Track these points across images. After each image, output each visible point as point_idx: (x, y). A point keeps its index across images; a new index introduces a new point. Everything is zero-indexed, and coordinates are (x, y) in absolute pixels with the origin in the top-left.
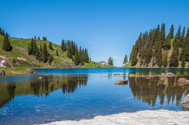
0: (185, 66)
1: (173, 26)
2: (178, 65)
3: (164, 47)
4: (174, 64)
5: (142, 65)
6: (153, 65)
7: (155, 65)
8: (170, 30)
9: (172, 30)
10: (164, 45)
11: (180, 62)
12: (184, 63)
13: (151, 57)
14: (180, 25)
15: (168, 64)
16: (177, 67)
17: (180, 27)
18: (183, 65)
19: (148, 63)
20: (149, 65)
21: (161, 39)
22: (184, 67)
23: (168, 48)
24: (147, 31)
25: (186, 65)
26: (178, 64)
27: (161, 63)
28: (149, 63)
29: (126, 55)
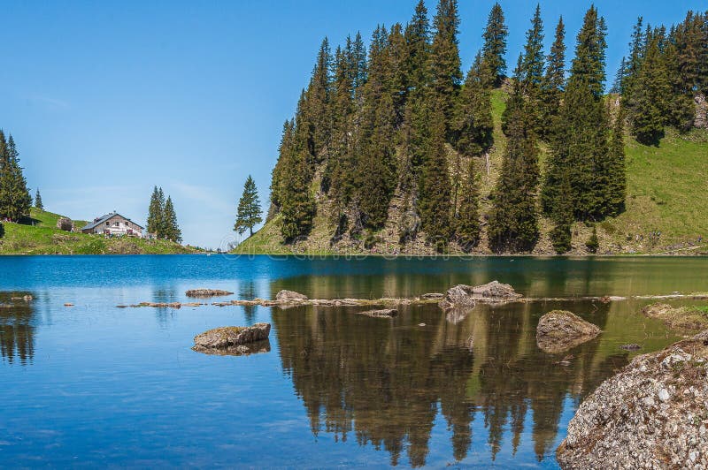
0: (569, 249)
1: (497, 13)
2: (534, 243)
3: (458, 134)
4: (514, 235)
5: (346, 240)
6: (403, 241)
7: (414, 238)
8: (487, 36)
9: (495, 36)
10: (457, 124)
11: (545, 226)
12: (568, 231)
13: (387, 193)
14: (538, 13)
15: (484, 236)
16: (531, 250)
17: (537, 22)
18: (562, 240)
19: (375, 229)
20: (379, 240)
21: (439, 90)
22: (567, 254)
23: (479, 140)
24: (359, 37)
25: (575, 242)
26: (537, 235)
27: (443, 226)
28: (382, 226)
29: (250, 180)
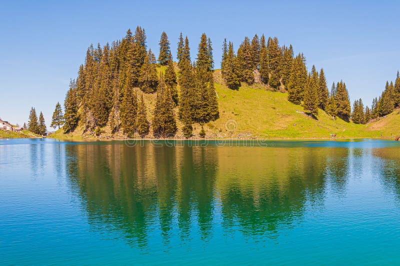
0: (191, 136)
1: (164, 35)
2: (174, 132)
3: (142, 84)
4: (165, 129)
5: (89, 132)
6: (113, 132)
7: (118, 131)
8: (161, 44)
10: (140, 80)
11: (180, 125)
12: (191, 128)
13: (108, 109)
14: (181, 36)
15: (151, 130)
18: (188, 131)
19: (101, 126)
20: (104, 132)
23: (151, 86)
25: (194, 132)
26: (176, 129)
28: (105, 125)
29: (58, 104)
